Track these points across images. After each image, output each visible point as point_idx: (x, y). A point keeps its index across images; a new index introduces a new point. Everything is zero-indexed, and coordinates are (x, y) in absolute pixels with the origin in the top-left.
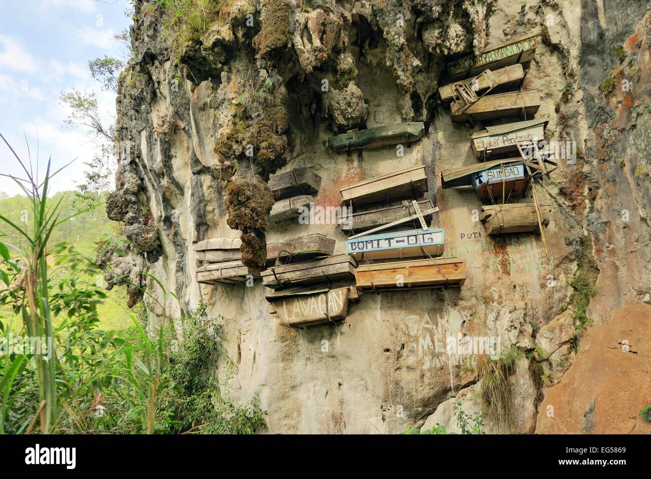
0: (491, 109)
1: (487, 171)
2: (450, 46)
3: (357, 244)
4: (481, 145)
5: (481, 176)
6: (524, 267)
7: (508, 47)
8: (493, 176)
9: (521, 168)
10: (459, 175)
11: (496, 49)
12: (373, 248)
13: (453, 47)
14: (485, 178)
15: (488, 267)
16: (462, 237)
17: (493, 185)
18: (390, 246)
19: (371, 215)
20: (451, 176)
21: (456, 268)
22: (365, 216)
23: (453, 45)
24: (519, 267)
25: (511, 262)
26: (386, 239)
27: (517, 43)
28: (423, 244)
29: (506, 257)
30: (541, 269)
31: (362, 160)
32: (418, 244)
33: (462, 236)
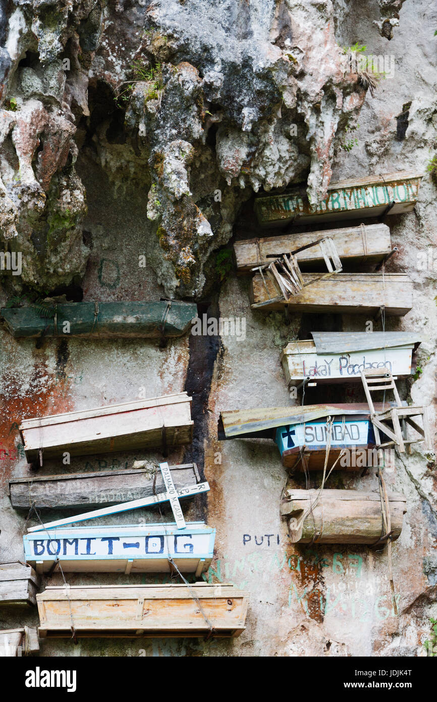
0: (325, 301)
1: (305, 426)
2: (266, 176)
3: (45, 543)
4: (299, 368)
5: (293, 433)
6: (350, 609)
7: (370, 189)
8: (315, 437)
9: (364, 427)
10: (254, 426)
11: (348, 188)
12: (77, 554)
13: (271, 180)
14: (300, 439)
15: (286, 604)
16: (245, 541)
17: (312, 452)
18: (111, 553)
19: (78, 484)
20: (239, 426)
21: (229, 607)
22: (63, 484)
23: (271, 175)
24: (341, 609)
25: (327, 597)
26: (104, 539)
27: (385, 184)
28: (174, 556)
29: (320, 587)
30: (378, 616)
31: (66, 359)
32: (164, 555)
33: (246, 538)
